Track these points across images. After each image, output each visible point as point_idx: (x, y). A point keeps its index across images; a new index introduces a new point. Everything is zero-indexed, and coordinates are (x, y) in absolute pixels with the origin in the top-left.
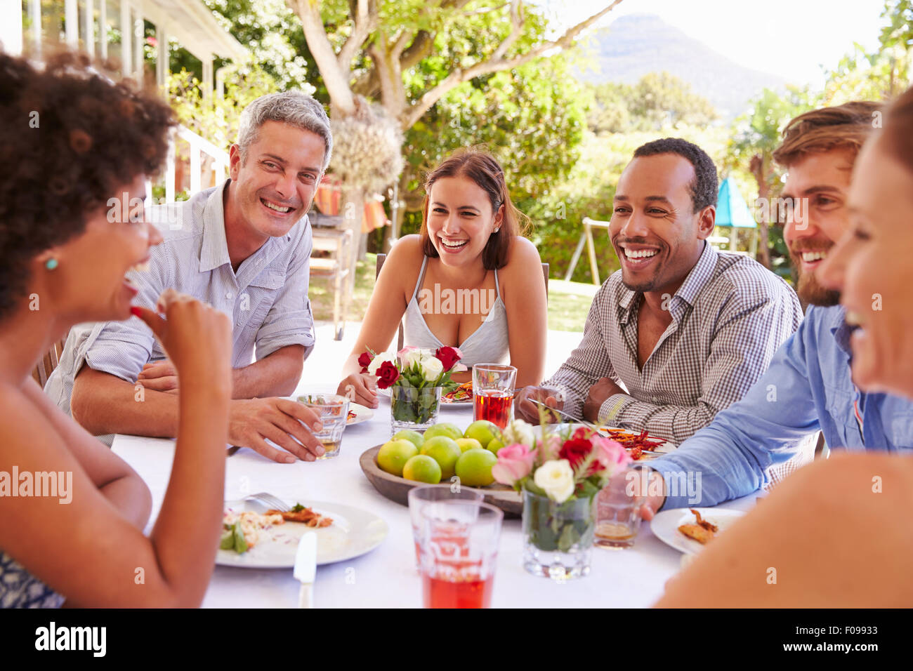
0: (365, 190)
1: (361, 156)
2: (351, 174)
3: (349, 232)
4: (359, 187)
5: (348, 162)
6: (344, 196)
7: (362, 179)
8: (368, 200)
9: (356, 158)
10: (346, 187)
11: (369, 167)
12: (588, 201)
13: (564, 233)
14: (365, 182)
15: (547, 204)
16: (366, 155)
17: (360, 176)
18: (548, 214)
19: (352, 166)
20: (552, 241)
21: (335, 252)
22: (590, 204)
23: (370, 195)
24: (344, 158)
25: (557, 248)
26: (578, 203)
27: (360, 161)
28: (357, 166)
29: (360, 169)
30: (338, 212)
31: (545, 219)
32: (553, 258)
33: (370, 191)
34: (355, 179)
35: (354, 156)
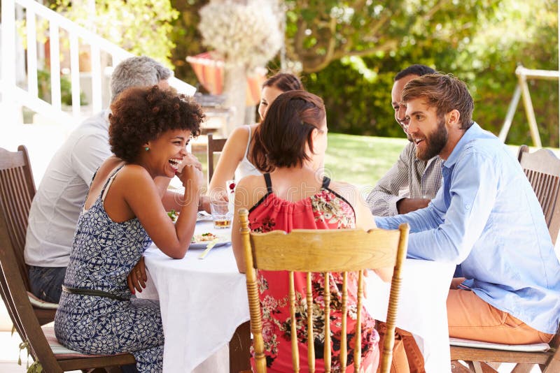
0: (247, 66)
1: (241, 35)
2: (233, 53)
3: (233, 109)
4: (241, 64)
5: (229, 42)
6: (226, 74)
7: (243, 57)
8: (250, 75)
9: (236, 38)
10: (229, 66)
11: (249, 46)
12: (523, 46)
13: (496, 86)
14: (246, 60)
15: (475, 53)
16: (246, 35)
17: (241, 54)
18: (477, 64)
19: (233, 45)
20: (484, 97)
21: (221, 129)
22: (525, 49)
23: (252, 71)
24: (225, 38)
25: (490, 104)
26: (511, 49)
27: (240, 40)
28: (237, 46)
29: (241, 48)
30: (222, 89)
31: (475, 71)
32: (485, 118)
33: (252, 66)
34: (236, 58)
35: (234, 36)
